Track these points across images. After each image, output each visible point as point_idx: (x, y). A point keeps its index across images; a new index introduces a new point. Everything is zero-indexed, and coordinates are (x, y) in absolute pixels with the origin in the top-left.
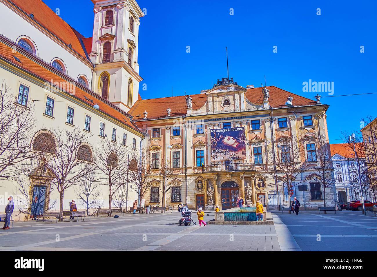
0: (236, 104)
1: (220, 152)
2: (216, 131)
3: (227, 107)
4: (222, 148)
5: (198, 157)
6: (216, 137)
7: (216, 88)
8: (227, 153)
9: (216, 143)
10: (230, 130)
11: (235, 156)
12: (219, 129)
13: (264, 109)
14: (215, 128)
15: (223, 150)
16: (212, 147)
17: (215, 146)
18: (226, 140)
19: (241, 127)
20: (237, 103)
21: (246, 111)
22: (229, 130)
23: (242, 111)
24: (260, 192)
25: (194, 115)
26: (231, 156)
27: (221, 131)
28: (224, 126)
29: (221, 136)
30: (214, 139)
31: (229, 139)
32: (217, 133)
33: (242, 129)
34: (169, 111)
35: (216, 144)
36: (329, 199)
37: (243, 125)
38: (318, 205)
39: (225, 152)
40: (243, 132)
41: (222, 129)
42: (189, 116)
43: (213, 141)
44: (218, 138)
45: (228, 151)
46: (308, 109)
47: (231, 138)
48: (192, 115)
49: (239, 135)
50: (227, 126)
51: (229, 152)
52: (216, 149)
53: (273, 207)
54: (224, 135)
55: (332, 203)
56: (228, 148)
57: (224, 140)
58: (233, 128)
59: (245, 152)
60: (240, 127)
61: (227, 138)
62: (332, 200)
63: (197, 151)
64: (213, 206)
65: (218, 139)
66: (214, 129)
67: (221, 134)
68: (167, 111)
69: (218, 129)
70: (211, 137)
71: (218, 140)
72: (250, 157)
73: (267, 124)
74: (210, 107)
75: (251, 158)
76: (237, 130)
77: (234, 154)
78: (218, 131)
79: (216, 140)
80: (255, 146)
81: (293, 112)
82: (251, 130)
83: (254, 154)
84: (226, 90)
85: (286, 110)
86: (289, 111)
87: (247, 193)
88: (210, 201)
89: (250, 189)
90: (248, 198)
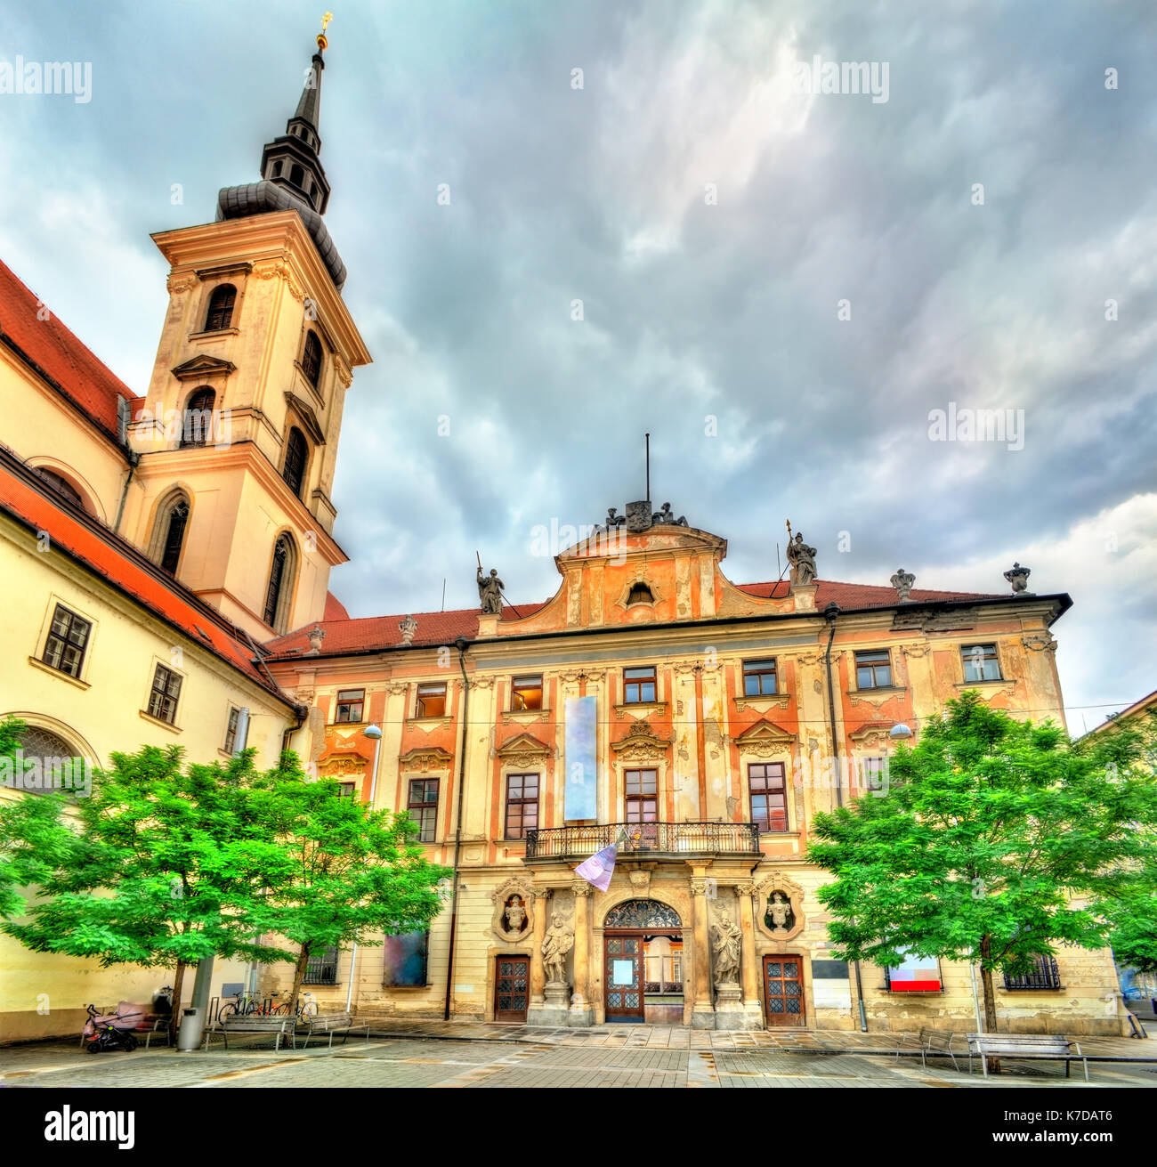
0: (680, 600)
3: (646, 608)
5: (513, 802)
20: (686, 594)
23: (704, 620)
24: (774, 951)
28: (627, 682)
34: (410, 627)
46: (981, 613)
50: (640, 680)
63: (508, 775)
68: (403, 625)
72: (733, 802)
73: (811, 673)
74: (574, 610)
75: (738, 805)
80: (754, 759)
81: (920, 626)
82: (742, 696)
83: (753, 793)
84: (640, 546)
85: (891, 618)
86: (901, 622)
87: (720, 952)
88: (557, 986)
89: (734, 937)
90: (723, 973)
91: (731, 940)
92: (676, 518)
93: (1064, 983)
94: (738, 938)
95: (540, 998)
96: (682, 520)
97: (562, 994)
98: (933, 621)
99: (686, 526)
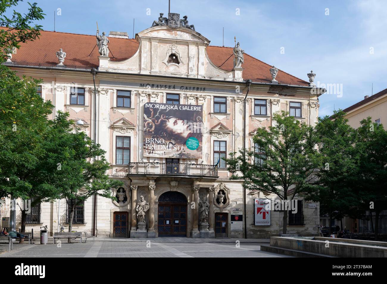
0: (191, 65)
1: (159, 144)
2: (154, 106)
3: (176, 67)
4: (164, 137)
5: (119, 148)
6: (153, 117)
7: (157, 28)
8: (171, 145)
9: (154, 127)
10: (178, 108)
11: (184, 151)
12: (160, 104)
13: (235, 81)
14: (152, 100)
15: (165, 140)
16: (146, 134)
17: (151, 132)
18: (170, 124)
19: (197, 106)
20: (193, 63)
21: (206, 78)
22: (176, 108)
23: (200, 77)
24: (219, 211)
25: (114, 71)
26: (178, 151)
27: (163, 107)
28: (168, 100)
29: (163, 116)
30: (150, 121)
31: (175, 123)
32: (156, 110)
33: (199, 109)
34: (63, 56)
35: (153, 129)
36: (311, 223)
37: (200, 103)
38: (296, 232)
39: (168, 144)
40: (200, 113)
41: (165, 105)
42: (104, 71)
43: (148, 124)
44: (158, 118)
45: (174, 143)
46: (298, 91)
47: (180, 122)
48: (110, 71)
49: (193, 117)
50: (173, 99)
51: (175, 145)
52: (154, 137)
53: (236, 234)
54: (169, 114)
55: (314, 229)
56: (173, 138)
57: (168, 123)
58: (185, 105)
59: (202, 147)
60: (195, 104)
61: (172, 120)
62: (314, 226)
63: (116, 136)
64: (146, 231)
65: (156, 121)
66: (151, 103)
67: (163, 112)
68: (59, 54)
69: (158, 104)
70: (145, 116)
71: (158, 122)
72: (207, 155)
73: (239, 106)
74: (145, 62)
75: (209, 156)
76: (190, 108)
77: (183, 149)
78: (157, 106)
79: (153, 121)
80: (216, 139)
81: (278, 92)
82: (213, 112)
83: (215, 152)
84: (174, 35)
85: (268, 88)
86: (272, 90)
87: (202, 212)
88: (142, 223)
89: (207, 206)
90: (203, 219)
91: (206, 208)
92: (189, 24)
93: (305, 222)
94: (208, 207)
95: (135, 228)
96: (192, 26)
97: (145, 227)
98: (282, 91)
99: (194, 30)
